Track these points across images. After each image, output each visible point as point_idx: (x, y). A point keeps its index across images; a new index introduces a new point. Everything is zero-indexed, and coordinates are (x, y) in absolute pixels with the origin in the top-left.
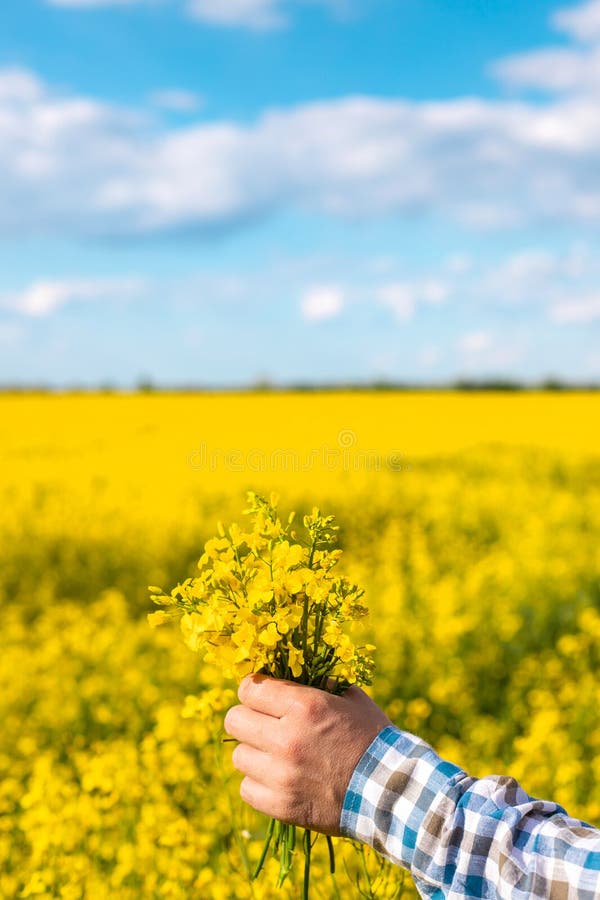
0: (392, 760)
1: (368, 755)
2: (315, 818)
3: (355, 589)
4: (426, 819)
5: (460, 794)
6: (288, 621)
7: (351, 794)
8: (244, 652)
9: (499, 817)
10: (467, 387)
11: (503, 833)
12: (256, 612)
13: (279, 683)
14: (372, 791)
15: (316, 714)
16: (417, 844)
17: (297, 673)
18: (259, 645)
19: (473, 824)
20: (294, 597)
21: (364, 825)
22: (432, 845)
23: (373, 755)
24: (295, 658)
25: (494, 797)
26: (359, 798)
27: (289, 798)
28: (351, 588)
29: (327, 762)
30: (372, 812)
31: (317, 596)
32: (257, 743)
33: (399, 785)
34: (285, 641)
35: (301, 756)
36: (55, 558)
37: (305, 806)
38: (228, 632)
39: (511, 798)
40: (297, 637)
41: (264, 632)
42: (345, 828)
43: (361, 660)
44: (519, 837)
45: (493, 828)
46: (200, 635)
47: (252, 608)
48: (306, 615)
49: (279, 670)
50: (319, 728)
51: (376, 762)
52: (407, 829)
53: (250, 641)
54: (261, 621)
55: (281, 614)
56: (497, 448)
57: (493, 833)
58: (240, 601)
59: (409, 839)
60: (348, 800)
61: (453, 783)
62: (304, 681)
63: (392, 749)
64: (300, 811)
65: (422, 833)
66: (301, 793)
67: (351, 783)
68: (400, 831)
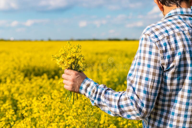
0: (87, 82)
1: (84, 81)
2: (75, 90)
3: (83, 56)
4: (92, 90)
5: (97, 87)
6: (73, 61)
7: (81, 87)
8: (66, 65)
9: (103, 90)
10: (110, 40)
11: (103, 92)
12: (68, 59)
13: (70, 70)
14: (84, 86)
15: (76, 75)
16: (91, 94)
17: (74, 68)
18: (68, 64)
19: (99, 91)
20: (73, 57)
21: (83, 91)
22: (93, 94)
23: (85, 81)
24: (73, 66)
25: (102, 87)
26: (82, 87)
27: (72, 87)
28: (82, 56)
29: (78, 82)
30: (84, 90)
31: (77, 57)
32: (67, 79)
33: (88, 86)
34: (72, 64)
35: (74, 81)
36: (34, 70)
37: (74, 88)
38: (63, 62)
39: (105, 87)
40: (74, 63)
41: (69, 62)
42: (80, 92)
43: (84, 66)
44: (106, 92)
45: (102, 91)
46: (59, 62)
47: (67, 58)
48: (75, 60)
49: (71, 68)
50: (77, 77)
51: (85, 82)
52: (89, 92)
53: (67, 63)
54: (68, 61)
55: (71, 60)
56: (116, 50)
57: (102, 92)
58: (65, 57)
59: (89, 93)
60: (80, 88)
61: (96, 85)
62: (74, 70)
63: (87, 80)
64: (73, 89)
65: (91, 92)
66: (73, 87)
67: (81, 85)
68: (88, 92)
